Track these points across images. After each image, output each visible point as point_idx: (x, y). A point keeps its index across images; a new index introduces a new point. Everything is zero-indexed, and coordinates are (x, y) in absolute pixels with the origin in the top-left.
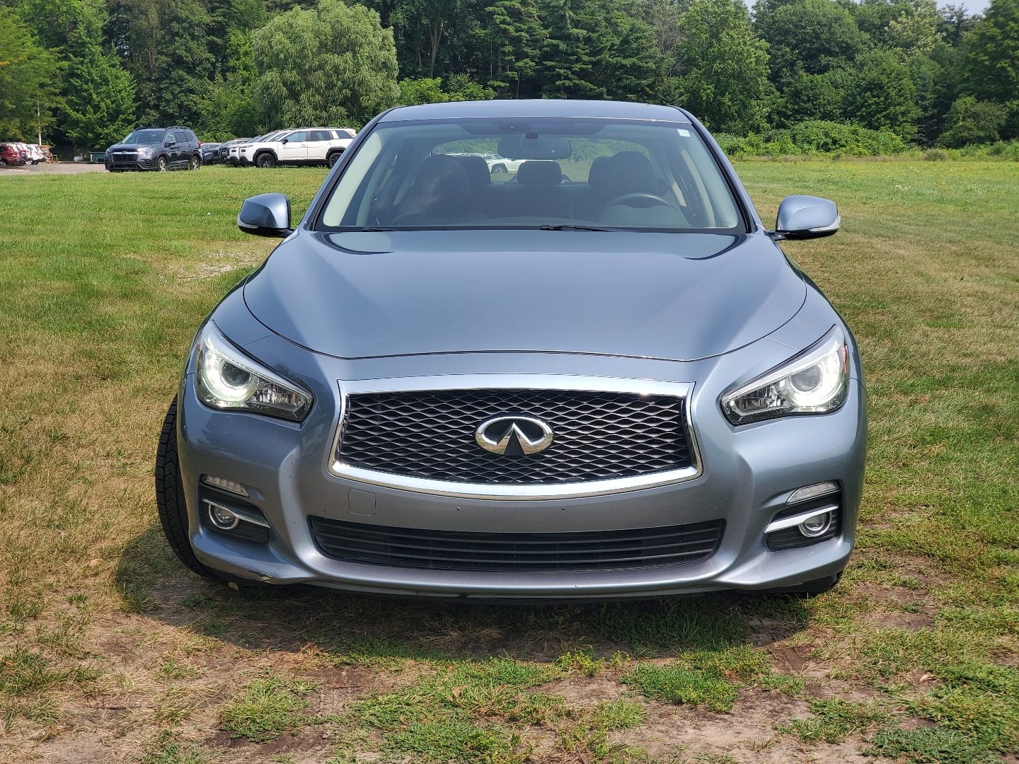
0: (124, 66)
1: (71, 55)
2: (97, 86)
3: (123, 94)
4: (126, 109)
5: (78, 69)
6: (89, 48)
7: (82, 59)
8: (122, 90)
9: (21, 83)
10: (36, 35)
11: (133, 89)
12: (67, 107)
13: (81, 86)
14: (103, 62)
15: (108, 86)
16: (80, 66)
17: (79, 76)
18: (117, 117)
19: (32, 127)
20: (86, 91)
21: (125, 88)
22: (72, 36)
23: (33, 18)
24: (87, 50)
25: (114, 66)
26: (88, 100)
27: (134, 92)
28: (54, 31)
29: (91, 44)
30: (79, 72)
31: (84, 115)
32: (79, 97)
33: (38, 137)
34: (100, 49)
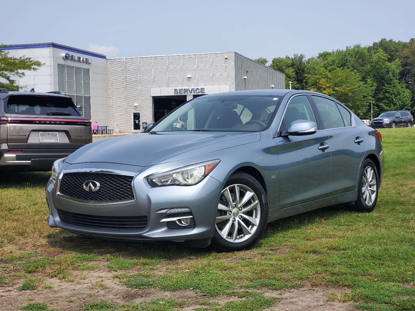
0: (407, 87)
1: (386, 84)
2: (396, 96)
3: (406, 98)
4: (407, 104)
5: (388, 89)
6: (393, 81)
7: (390, 86)
8: (406, 97)
9: (356, 96)
10: (372, 77)
11: (410, 96)
12: (383, 105)
13: (389, 96)
14: (398, 86)
15: (400, 95)
16: (389, 88)
17: (388, 92)
18: (403, 108)
19: (359, 113)
20: (391, 98)
21: (407, 96)
22: (387, 77)
23: (371, 71)
24: (392, 82)
25: (403, 88)
26: (392, 101)
27: (411, 97)
28: (379, 76)
29: (394, 79)
30: (389, 91)
31: (390, 108)
32: (388, 100)
33: (371, 117)
34: (398, 81)
